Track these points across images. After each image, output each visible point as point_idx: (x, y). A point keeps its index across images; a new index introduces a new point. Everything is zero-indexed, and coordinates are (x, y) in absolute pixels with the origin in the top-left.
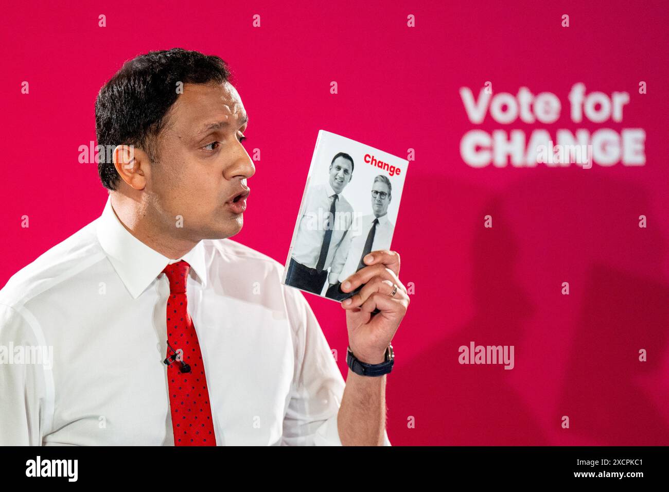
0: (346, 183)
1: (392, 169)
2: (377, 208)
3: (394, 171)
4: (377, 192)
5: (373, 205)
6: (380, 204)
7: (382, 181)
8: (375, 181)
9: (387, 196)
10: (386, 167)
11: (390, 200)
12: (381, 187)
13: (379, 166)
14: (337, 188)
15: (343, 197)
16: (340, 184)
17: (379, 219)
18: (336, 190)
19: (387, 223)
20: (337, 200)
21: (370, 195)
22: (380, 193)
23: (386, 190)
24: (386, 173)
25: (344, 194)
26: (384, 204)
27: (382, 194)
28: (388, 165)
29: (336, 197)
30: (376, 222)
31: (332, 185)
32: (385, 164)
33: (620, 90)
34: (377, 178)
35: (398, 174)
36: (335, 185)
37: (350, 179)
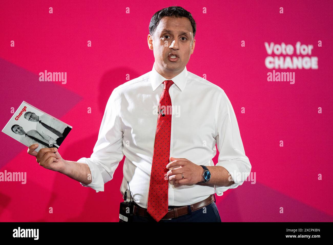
0: (23, 129)
1: (24, 110)
2: (35, 120)
3: (24, 109)
4: (30, 119)
5: (34, 121)
6: (34, 118)
7: (27, 115)
8: (26, 118)
9: (32, 115)
10: (22, 112)
11: (34, 114)
12: (28, 117)
13: (21, 115)
14: (23, 133)
15: (27, 132)
16: (22, 132)
17: (39, 120)
18: (24, 134)
19: (42, 117)
20: (27, 134)
21: (30, 122)
22: (30, 117)
23: (30, 114)
24: (24, 113)
25: (26, 131)
26: (35, 117)
27: (31, 117)
28: (22, 111)
29: (26, 134)
30: (40, 122)
31: (22, 135)
32: (21, 112)
33: (310, 44)
34: (24, 117)
35: (26, 108)
36: (22, 133)
37: (22, 128)
